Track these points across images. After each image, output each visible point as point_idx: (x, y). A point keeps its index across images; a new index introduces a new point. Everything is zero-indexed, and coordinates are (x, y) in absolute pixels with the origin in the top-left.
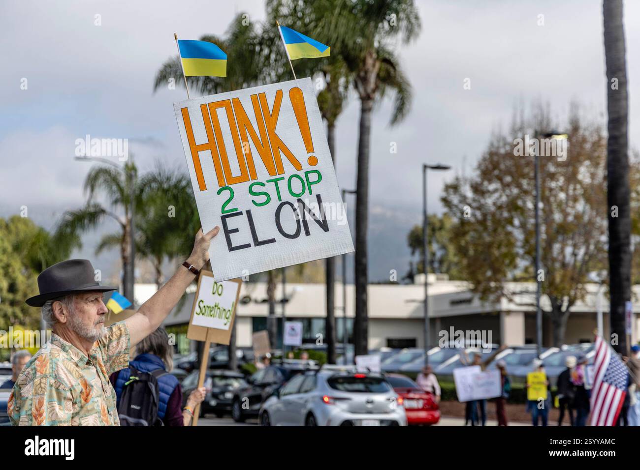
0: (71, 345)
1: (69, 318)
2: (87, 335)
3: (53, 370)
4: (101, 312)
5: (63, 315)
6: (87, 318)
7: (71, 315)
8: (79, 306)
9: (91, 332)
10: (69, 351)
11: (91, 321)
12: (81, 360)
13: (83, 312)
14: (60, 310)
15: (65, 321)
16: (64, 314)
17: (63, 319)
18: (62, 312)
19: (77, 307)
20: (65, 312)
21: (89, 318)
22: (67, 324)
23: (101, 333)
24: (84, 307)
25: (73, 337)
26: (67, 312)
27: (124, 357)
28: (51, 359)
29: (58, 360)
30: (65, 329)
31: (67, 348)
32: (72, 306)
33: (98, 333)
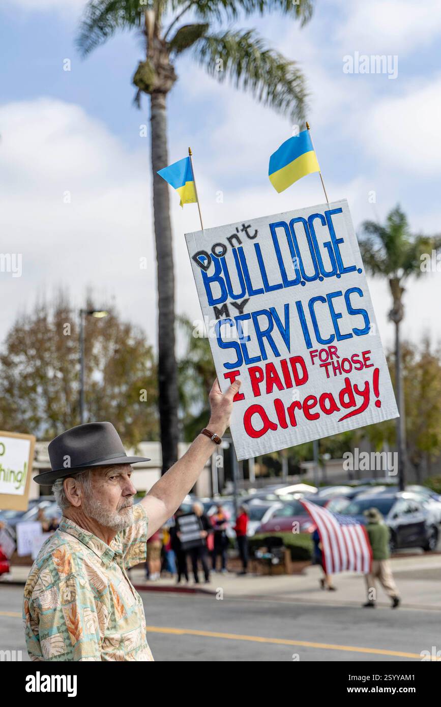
0: (90, 534)
1: (85, 500)
2: (108, 523)
3: (79, 568)
4: (127, 493)
5: (76, 497)
6: (107, 501)
7: (87, 497)
8: (98, 485)
9: (114, 519)
10: (90, 542)
11: (112, 505)
12: (106, 555)
13: (102, 493)
14: (74, 490)
15: (79, 504)
16: (77, 495)
17: (76, 502)
18: (75, 493)
19: (94, 486)
20: (79, 492)
21: (110, 501)
22: (83, 508)
23: (127, 521)
24: (103, 486)
25: (92, 525)
26: (82, 492)
27: (139, 547)
28: (74, 553)
29: (83, 555)
30: (80, 514)
31: (87, 539)
32: (88, 485)
33: (123, 521)
